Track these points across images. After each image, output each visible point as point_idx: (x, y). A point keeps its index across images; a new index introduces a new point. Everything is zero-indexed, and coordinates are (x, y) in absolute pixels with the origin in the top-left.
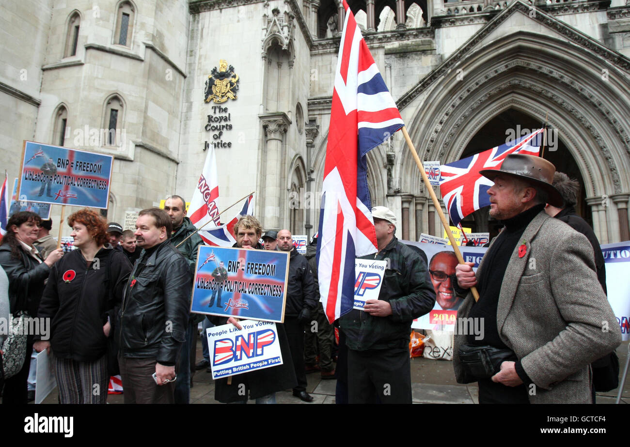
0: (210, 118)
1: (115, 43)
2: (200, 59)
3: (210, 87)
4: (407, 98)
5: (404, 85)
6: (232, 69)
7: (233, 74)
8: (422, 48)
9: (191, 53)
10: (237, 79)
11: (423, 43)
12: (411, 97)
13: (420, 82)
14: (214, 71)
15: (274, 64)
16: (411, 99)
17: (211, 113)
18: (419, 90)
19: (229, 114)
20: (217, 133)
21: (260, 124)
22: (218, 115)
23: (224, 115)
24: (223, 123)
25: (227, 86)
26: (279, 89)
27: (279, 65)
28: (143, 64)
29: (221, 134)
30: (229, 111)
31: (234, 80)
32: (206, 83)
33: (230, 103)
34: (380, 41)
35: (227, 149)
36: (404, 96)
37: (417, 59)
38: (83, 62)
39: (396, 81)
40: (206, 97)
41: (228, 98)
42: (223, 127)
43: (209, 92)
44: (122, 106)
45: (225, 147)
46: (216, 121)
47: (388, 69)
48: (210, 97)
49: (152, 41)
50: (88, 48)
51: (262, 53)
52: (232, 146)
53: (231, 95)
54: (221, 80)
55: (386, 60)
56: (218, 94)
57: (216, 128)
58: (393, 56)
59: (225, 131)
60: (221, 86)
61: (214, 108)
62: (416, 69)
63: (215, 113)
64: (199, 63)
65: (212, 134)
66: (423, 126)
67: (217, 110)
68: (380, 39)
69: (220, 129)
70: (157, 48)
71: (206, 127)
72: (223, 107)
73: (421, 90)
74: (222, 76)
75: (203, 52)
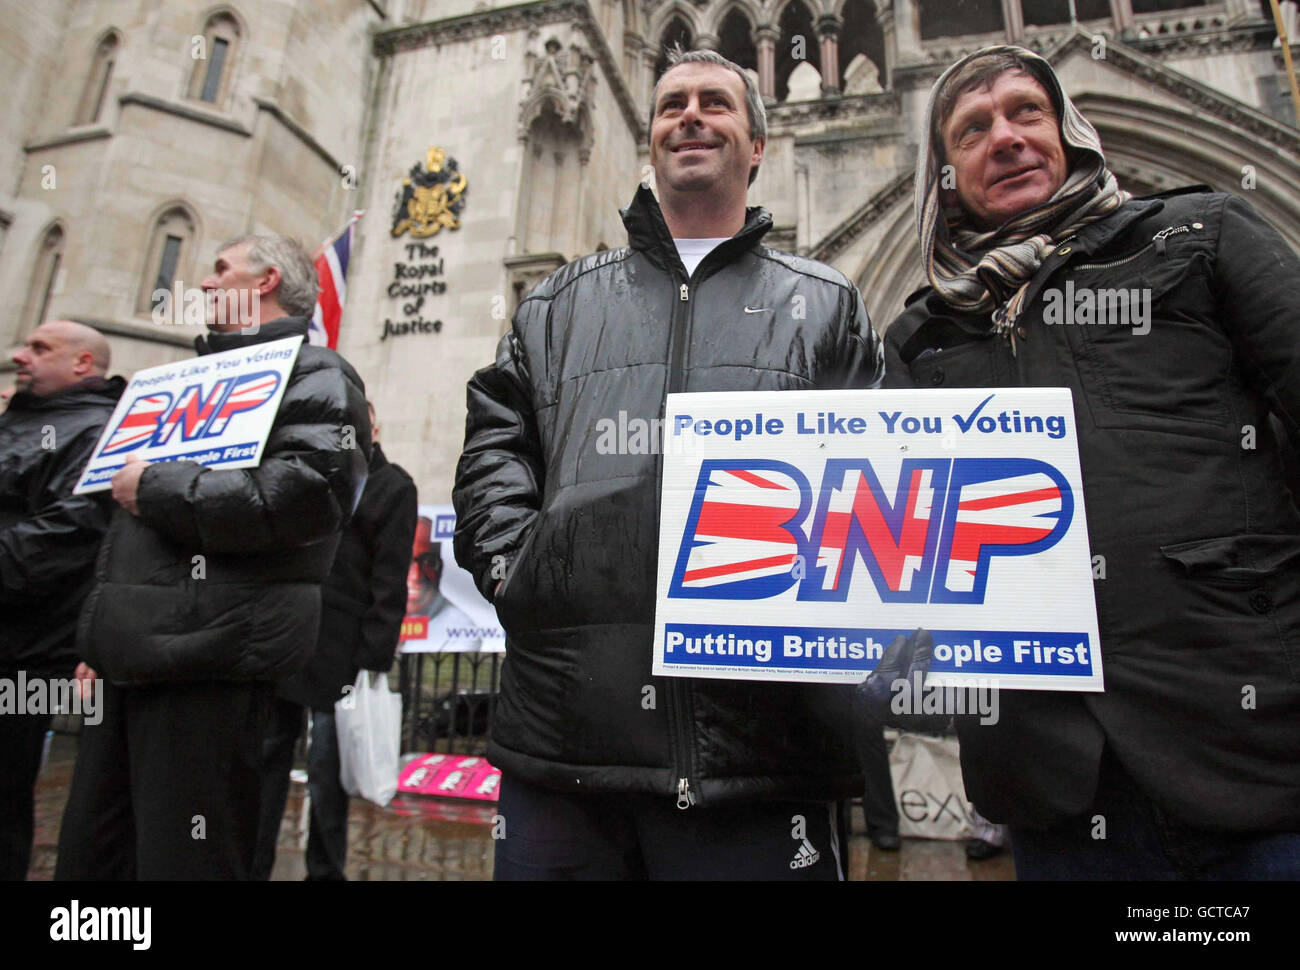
0: (400, 270)
1: (189, 96)
2: (388, 145)
3: (405, 205)
4: (843, 235)
5: (835, 208)
6: (453, 165)
7: (454, 175)
8: (873, 132)
9: (370, 134)
10: (462, 185)
11: (876, 124)
12: (852, 232)
13: (871, 201)
14: (417, 170)
15: (548, 155)
16: (852, 236)
17: (403, 257)
18: (869, 216)
19: (442, 261)
20: (412, 300)
21: (507, 281)
22: (417, 262)
23: (430, 261)
24: (428, 280)
25: (439, 200)
26: (555, 210)
27: (559, 159)
28: (248, 144)
29: (420, 302)
30: (442, 254)
31: (456, 189)
32: (397, 196)
33: (445, 235)
34: (786, 122)
35: (433, 336)
36: (835, 231)
37: (863, 155)
38: (111, 130)
39: (818, 200)
40: (396, 224)
41: (442, 226)
42: (427, 287)
43: (402, 214)
44: (192, 229)
45: (428, 331)
46: (412, 276)
47: (801, 176)
48: (403, 224)
49: (276, 96)
50: (126, 102)
51: (519, 131)
52: (445, 329)
53: (447, 219)
54: (428, 188)
55: (797, 158)
56: (419, 218)
57: (411, 291)
58: (812, 150)
59: (429, 297)
60: (429, 200)
61: (411, 248)
62: (861, 174)
63: (411, 257)
64: (387, 155)
65: (401, 302)
66: (879, 295)
67: (417, 252)
68: (785, 118)
69: (419, 293)
70: (288, 113)
71: (390, 289)
72: (429, 244)
73: (874, 219)
74: (430, 180)
75: (395, 132)
